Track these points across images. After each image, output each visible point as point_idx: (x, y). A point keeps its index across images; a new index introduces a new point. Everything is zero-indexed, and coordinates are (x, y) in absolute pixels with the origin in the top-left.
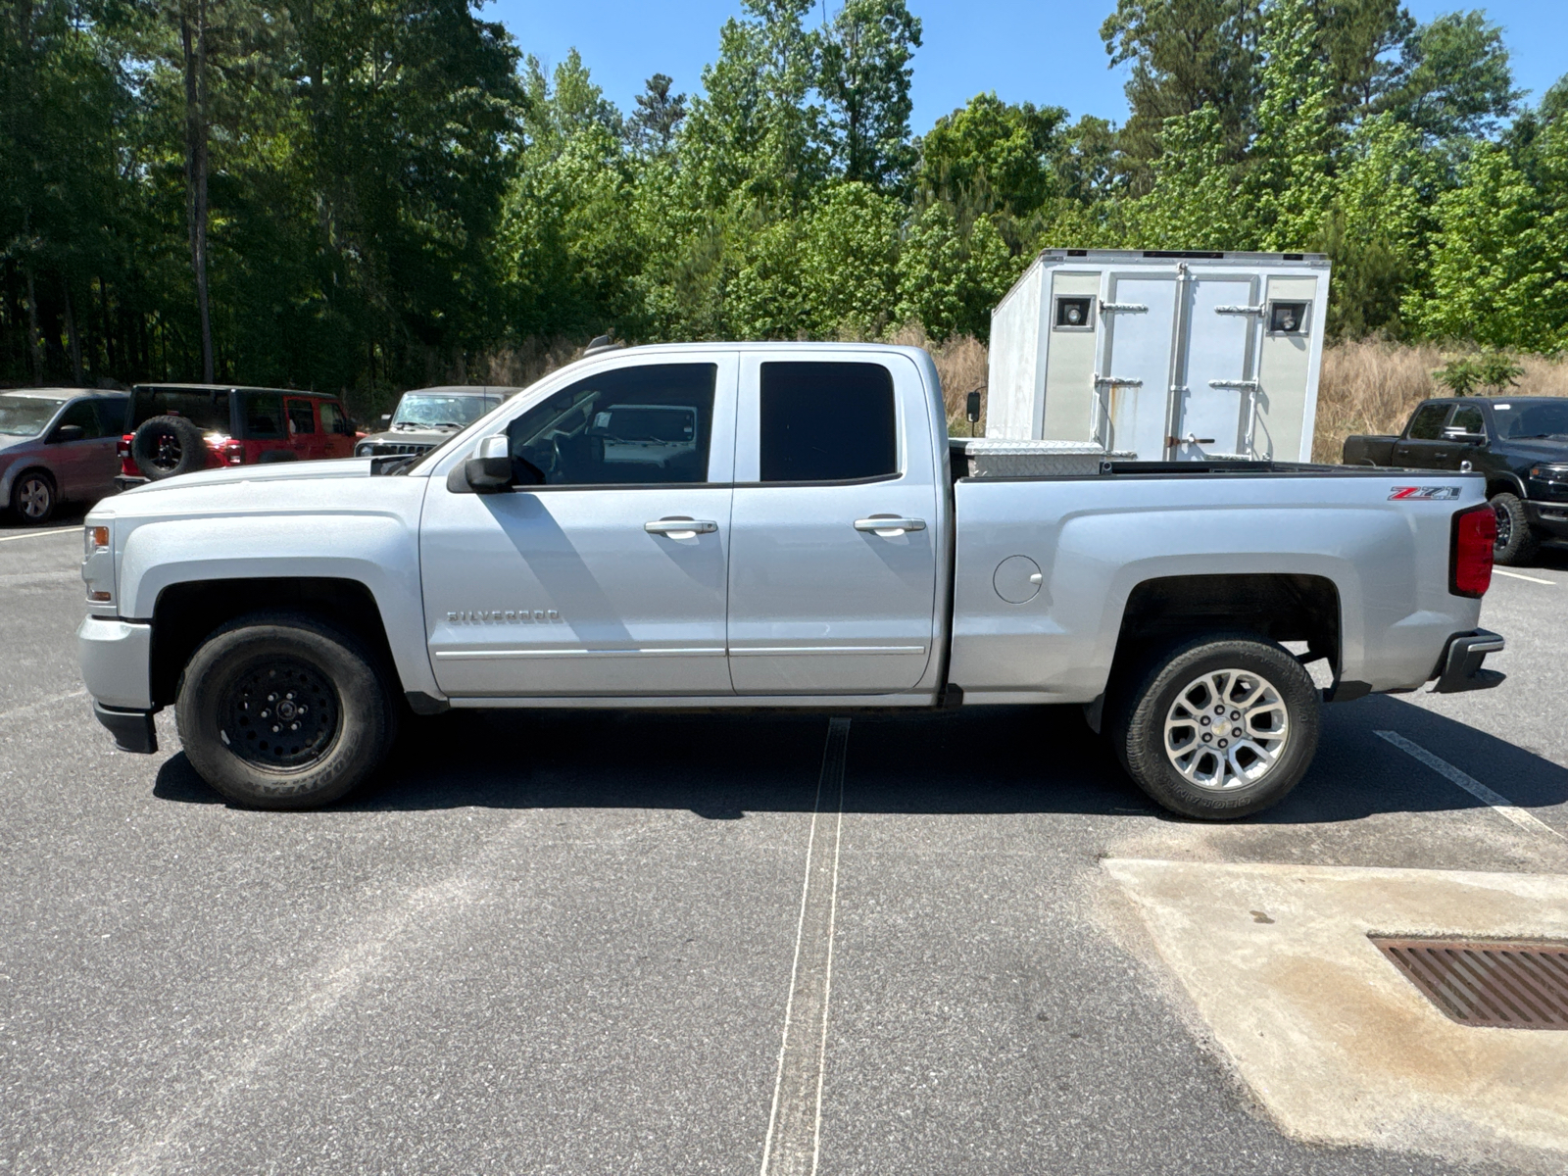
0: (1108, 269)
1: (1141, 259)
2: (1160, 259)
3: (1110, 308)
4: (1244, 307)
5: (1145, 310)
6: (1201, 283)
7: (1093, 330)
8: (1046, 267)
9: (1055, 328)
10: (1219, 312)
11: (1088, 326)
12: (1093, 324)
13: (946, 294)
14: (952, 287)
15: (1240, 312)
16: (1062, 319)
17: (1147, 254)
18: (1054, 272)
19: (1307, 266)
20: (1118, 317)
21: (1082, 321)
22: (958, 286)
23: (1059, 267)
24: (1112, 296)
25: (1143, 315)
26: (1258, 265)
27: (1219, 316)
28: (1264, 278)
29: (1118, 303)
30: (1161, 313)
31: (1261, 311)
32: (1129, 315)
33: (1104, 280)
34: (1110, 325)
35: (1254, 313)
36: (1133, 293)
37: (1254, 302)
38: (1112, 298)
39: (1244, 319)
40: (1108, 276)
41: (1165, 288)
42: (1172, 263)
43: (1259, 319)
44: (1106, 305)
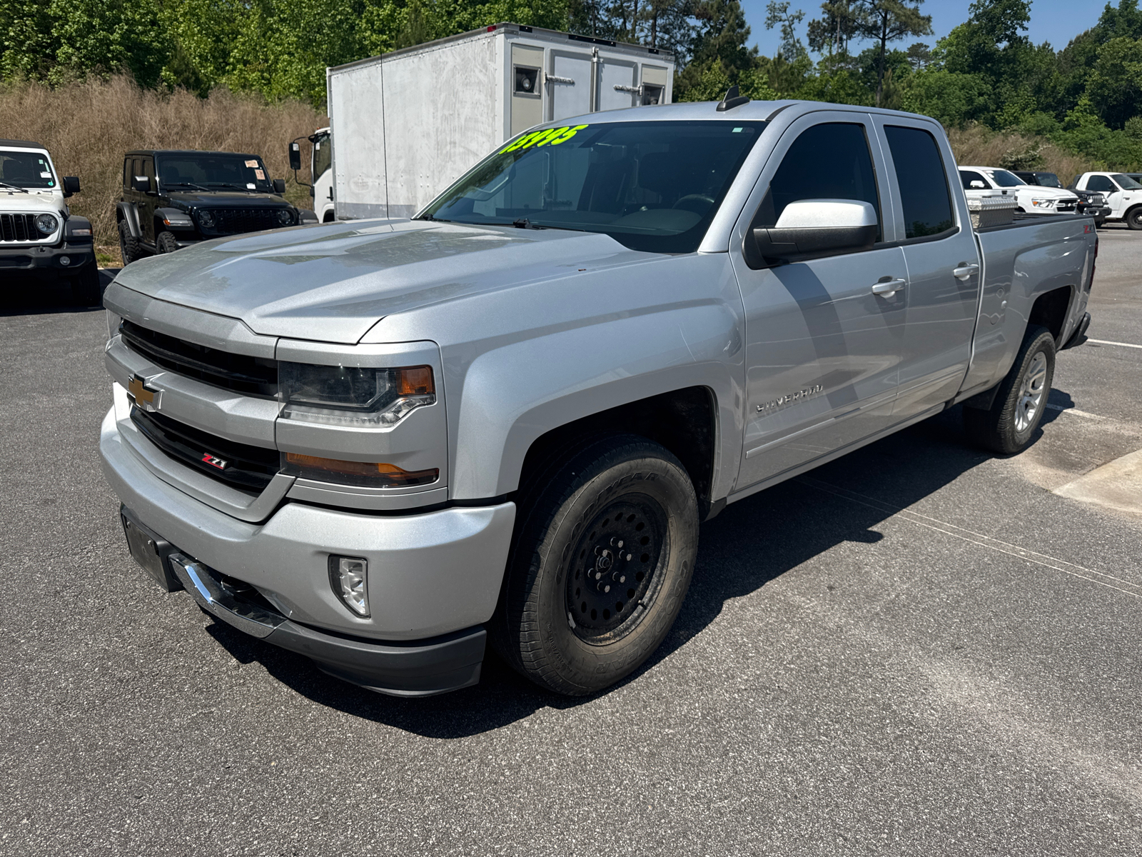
0: (549, 46)
1: (567, 40)
2: (581, 42)
3: (551, 79)
4: (630, 87)
5: (572, 83)
6: (606, 65)
7: (540, 97)
8: (507, 38)
9: (515, 93)
10: (617, 89)
11: (536, 93)
12: (540, 92)
13: (112, 43)
14: (116, 36)
15: (628, 91)
16: (519, 87)
17: (571, 37)
18: (512, 43)
19: (662, 59)
20: (556, 87)
21: (531, 90)
22: (122, 36)
23: (516, 40)
24: (552, 71)
25: (570, 87)
26: (637, 55)
27: (616, 92)
28: (640, 66)
29: (556, 76)
30: (584, 89)
31: (639, 91)
32: (563, 87)
33: (546, 55)
34: (551, 94)
35: (634, 92)
36: (565, 68)
37: (635, 84)
38: (552, 72)
39: (629, 97)
40: (549, 52)
41: (586, 67)
42: (588, 47)
43: (637, 97)
44: (548, 76)
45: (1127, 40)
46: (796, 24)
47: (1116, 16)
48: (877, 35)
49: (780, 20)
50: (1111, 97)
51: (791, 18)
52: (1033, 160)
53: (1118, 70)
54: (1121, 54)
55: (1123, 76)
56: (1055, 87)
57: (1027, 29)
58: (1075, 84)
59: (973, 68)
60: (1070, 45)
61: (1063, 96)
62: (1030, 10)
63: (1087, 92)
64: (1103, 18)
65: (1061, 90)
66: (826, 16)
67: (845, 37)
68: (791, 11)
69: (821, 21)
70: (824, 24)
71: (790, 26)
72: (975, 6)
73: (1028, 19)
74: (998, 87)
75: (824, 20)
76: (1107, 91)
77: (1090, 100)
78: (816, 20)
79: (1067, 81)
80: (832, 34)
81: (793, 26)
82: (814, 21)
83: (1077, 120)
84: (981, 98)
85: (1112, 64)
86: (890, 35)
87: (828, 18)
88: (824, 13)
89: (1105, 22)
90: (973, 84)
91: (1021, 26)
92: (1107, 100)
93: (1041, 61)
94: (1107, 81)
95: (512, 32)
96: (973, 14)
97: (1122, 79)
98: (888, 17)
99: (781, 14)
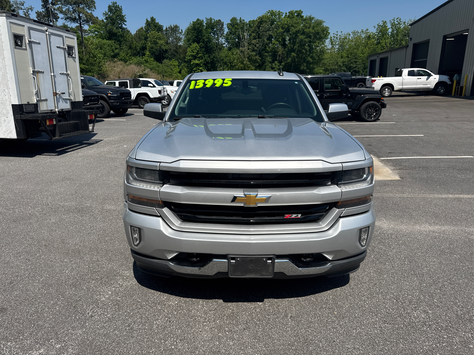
0: (27, 25)
2: (40, 24)
4: (62, 46)
5: (39, 44)
6: (52, 36)
7: (26, 49)
8: (7, 19)
9: (15, 47)
10: (57, 47)
11: (24, 47)
12: (26, 47)
15: (62, 48)
16: (16, 44)
18: (10, 22)
19: (72, 35)
20: (33, 45)
21: (21, 46)
26: (62, 32)
27: (57, 48)
28: (64, 37)
29: (32, 40)
30: (44, 45)
31: (66, 48)
32: (36, 45)
33: (26, 29)
34: (31, 48)
35: (64, 49)
36: (36, 36)
37: (64, 46)
38: (30, 38)
39: (62, 51)
40: (27, 28)
41: (43, 35)
42: (43, 26)
43: (65, 51)
44: (29, 40)
45: (156, 32)
46: (30, 12)
47: (150, 23)
48: (77, 22)
49: (22, 9)
50: (156, 52)
51: (27, 9)
52: (145, 75)
53: (156, 43)
54: (156, 37)
55: (158, 45)
56: (136, 47)
57: (126, 25)
58: (142, 47)
59: (109, 39)
60: (137, 32)
61: (139, 51)
62: (126, 18)
63: (148, 50)
64: (146, 24)
65: (138, 48)
66: (44, 10)
67: (54, 20)
68: (26, 6)
69: (42, 12)
70: (43, 13)
71: (27, 12)
72: (105, 14)
73: (126, 21)
74: (121, 46)
75: (43, 11)
76: (154, 50)
77: (149, 53)
78: (39, 11)
79: (140, 45)
80: (48, 18)
81: (29, 13)
82: (38, 11)
83: (147, 60)
84: (116, 50)
85: (153, 40)
86: (83, 23)
87: (45, 11)
88: (42, 8)
89: (147, 25)
90: (112, 45)
91: (124, 24)
92: (155, 53)
93: (129, 37)
94: (153, 46)
95: (9, 17)
96: (105, 17)
97: (158, 46)
98: (81, 15)
99: (21, 6)
